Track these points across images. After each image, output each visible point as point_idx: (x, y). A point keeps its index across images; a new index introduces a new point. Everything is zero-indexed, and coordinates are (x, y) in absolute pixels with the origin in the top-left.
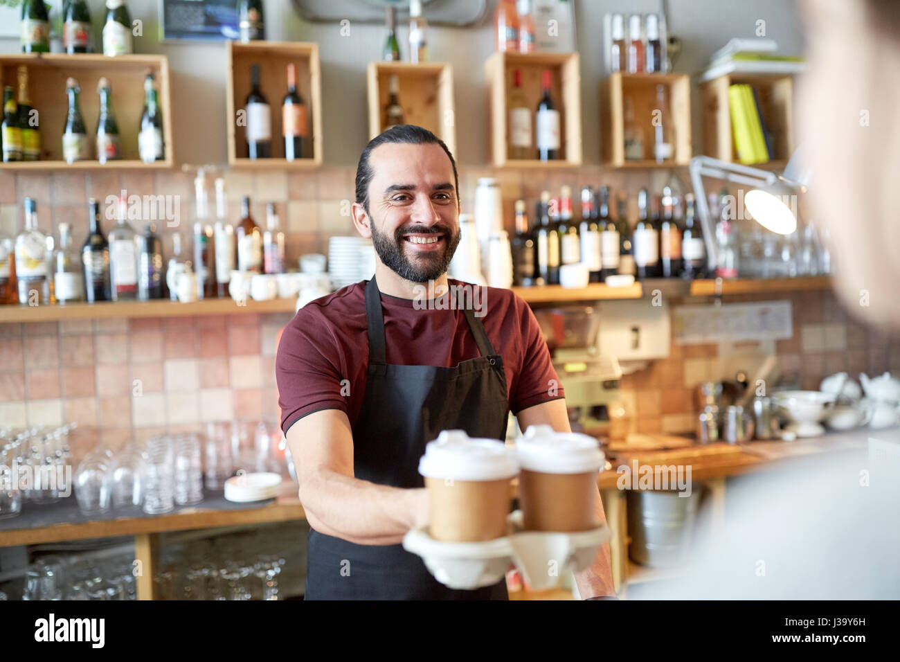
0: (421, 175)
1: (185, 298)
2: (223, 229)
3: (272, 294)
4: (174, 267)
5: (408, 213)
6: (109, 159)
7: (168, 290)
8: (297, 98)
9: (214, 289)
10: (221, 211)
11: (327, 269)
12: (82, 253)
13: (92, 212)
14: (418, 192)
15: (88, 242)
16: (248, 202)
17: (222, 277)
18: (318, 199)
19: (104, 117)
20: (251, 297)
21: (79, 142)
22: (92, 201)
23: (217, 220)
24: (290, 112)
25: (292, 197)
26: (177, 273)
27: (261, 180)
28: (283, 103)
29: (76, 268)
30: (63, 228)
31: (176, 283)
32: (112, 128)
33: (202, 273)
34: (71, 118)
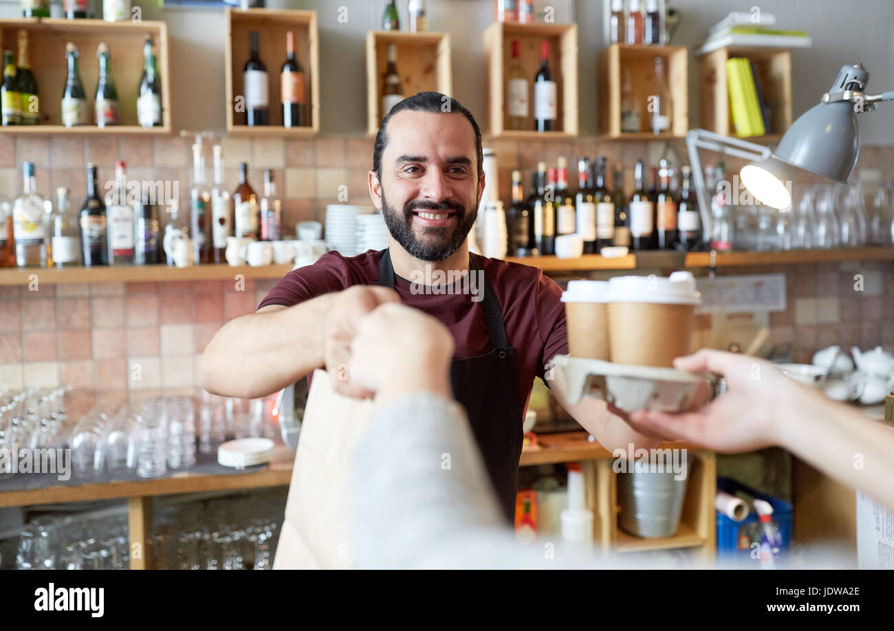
0: (434, 147)
1: (181, 264)
2: (220, 195)
3: (267, 261)
4: (170, 233)
5: (418, 188)
6: (107, 124)
7: (165, 254)
8: (295, 66)
9: (210, 255)
10: (218, 178)
11: (323, 236)
12: (79, 217)
13: (90, 177)
14: (430, 164)
15: (85, 207)
16: (245, 168)
17: (218, 243)
18: (315, 166)
19: (103, 82)
20: (247, 263)
21: (78, 107)
22: (90, 165)
23: (214, 185)
24: (288, 80)
25: (289, 164)
26: (173, 238)
27: (258, 147)
28: (282, 70)
29: (74, 232)
30: (61, 192)
31: (173, 249)
32: (111, 94)
33: (198, 239)
34: (70, 83)
